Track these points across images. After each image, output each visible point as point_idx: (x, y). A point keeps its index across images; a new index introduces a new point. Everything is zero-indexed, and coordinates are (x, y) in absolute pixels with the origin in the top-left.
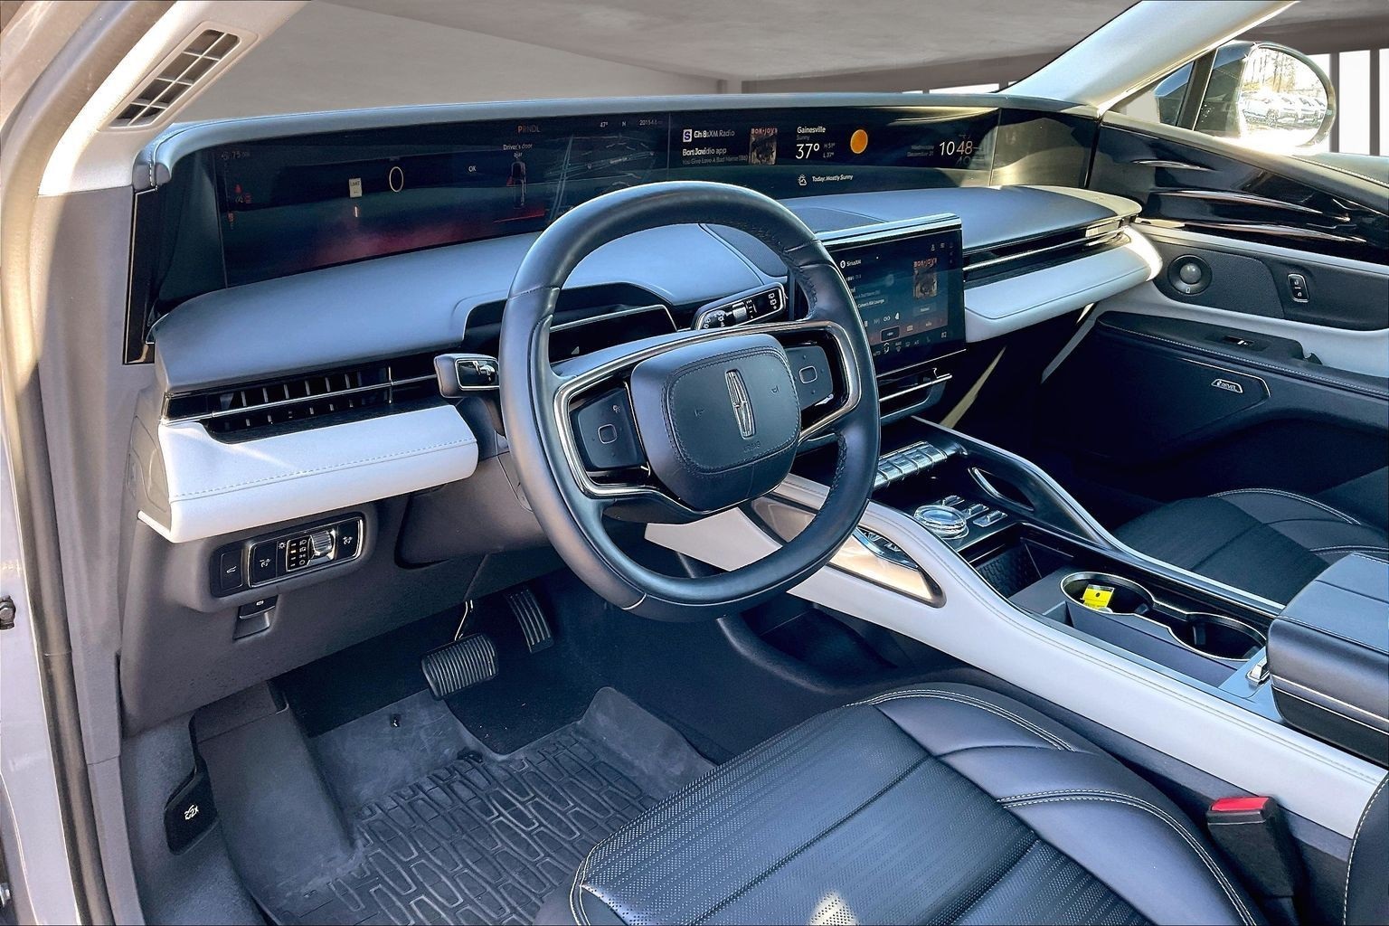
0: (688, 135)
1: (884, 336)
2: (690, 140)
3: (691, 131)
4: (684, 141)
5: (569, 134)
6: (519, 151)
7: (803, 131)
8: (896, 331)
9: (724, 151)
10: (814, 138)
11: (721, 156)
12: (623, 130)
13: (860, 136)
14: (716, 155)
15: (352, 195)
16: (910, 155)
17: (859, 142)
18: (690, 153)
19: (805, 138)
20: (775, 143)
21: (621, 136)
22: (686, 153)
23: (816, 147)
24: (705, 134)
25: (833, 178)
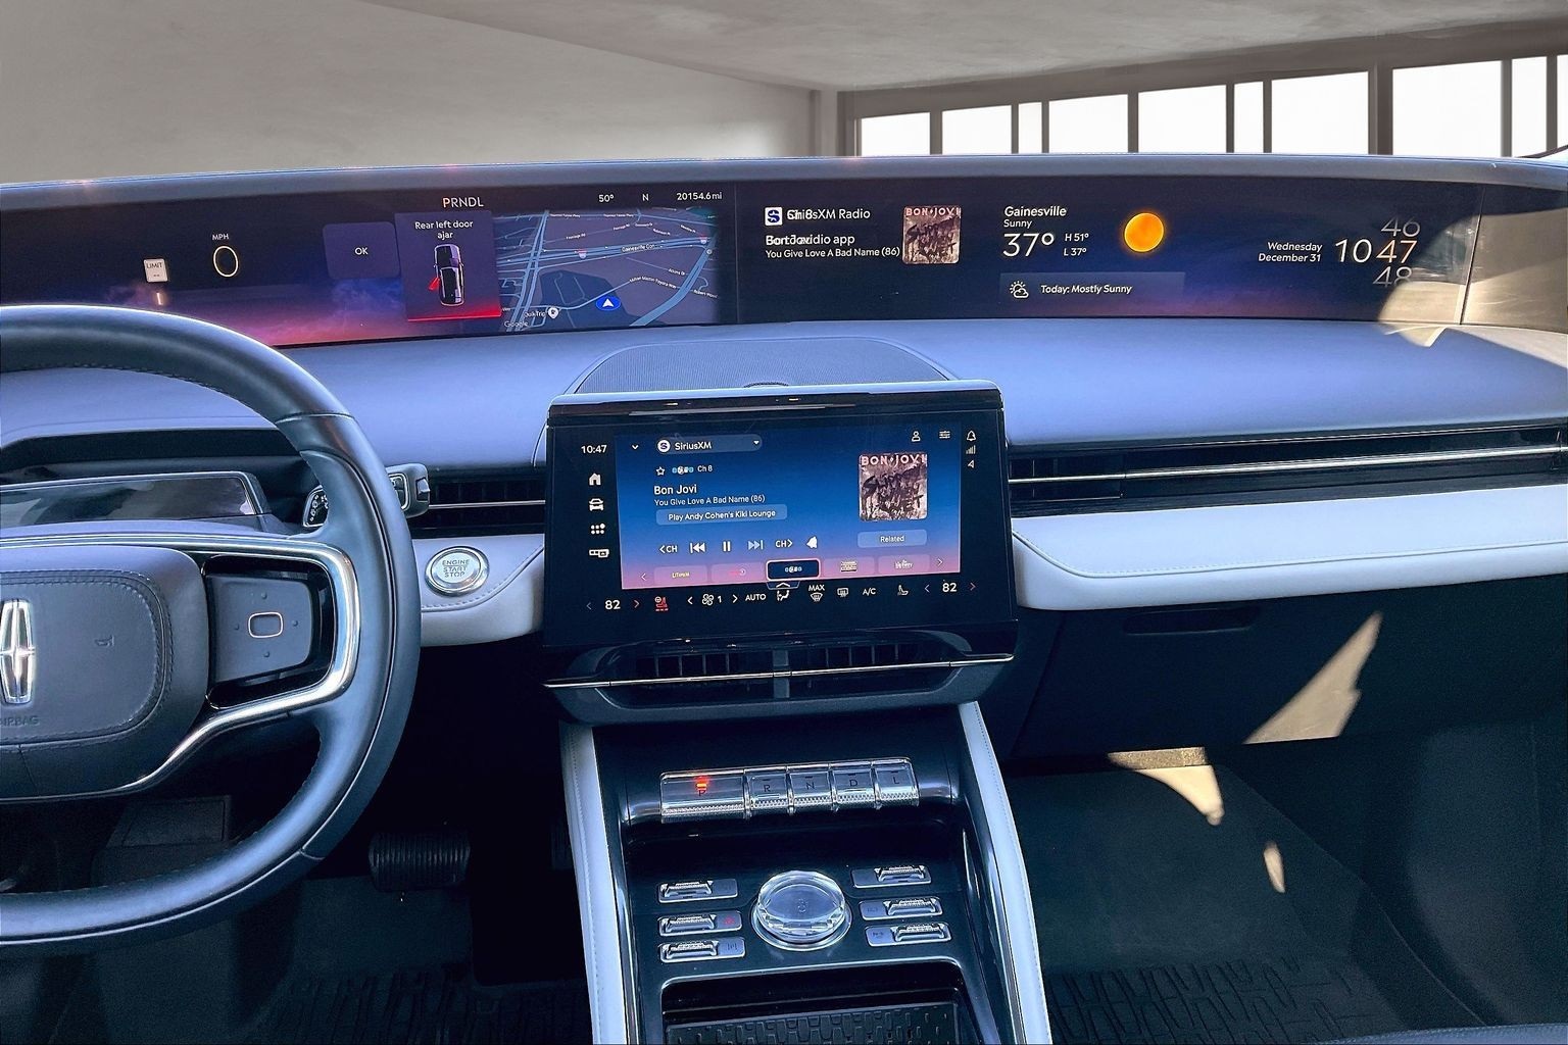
0: (773, 216)
1: (776, 570)
2: (780, 223)
3: (780, 209)
4: (768, 223)
5: (542, 211)
6: (446, 230)
7: (1018, 213)
8: (811, 567)
9: (850, 240)
10: (1040, 224)
11: (845, 247)
12: (644, 206)
13: (1144, 225)
14: (833, 247)
15: (151, 278)
16: (1263, 257)
17: (1143, 233)
18: (780, 241)
19: (1021, 224)
20: (957, 231)
21: (640, 215)
22: (771, 240)
23: (1048, 239)
24: (810, 214)
25: (1087, 290)
